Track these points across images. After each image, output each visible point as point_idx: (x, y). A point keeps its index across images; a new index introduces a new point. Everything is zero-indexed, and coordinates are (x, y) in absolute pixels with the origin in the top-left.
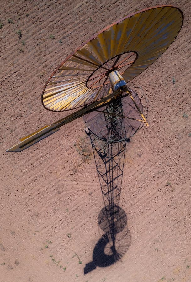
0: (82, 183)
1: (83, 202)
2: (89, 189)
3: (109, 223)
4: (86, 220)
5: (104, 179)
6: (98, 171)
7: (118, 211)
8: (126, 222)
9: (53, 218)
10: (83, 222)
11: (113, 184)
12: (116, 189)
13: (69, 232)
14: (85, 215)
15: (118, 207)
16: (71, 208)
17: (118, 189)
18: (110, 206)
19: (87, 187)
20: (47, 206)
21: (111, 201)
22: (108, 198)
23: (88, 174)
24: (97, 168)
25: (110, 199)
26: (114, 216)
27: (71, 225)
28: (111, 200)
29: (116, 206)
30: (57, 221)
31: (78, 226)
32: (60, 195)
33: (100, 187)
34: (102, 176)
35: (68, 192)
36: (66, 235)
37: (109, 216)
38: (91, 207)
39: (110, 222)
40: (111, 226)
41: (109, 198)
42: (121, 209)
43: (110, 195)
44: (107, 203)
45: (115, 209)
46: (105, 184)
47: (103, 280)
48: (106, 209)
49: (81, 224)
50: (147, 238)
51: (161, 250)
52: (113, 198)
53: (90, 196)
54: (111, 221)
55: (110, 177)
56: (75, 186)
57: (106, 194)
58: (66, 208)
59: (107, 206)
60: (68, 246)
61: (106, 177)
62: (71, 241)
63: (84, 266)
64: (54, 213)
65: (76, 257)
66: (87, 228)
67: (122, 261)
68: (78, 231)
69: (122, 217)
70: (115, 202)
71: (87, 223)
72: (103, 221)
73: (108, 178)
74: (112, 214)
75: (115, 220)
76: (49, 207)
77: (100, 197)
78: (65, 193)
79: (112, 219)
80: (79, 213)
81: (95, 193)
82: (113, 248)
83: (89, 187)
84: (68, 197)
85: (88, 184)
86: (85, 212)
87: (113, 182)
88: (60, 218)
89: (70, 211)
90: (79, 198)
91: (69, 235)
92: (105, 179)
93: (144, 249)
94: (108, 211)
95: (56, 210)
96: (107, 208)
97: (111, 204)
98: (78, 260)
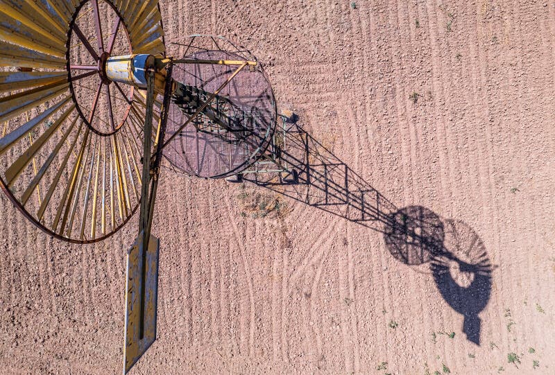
0: (317, 244)
1: (351, 265)
2: (336, 239)
3: (416, 245)
4: (386, 281)
5: (334, 204)
6: (315, 205)
7: (405, 217)
8: (432, 215)
9: (345, 333)
10: (386, 286)
11: (353, 195)
12: (365, 196)
13: (388, 322)
14: (375, 275)
15: (400, 211)
16: (349, 291)
17: (368, 191)
18: (387, 224)
19: (330, 241)
20: (317, 330)
21: (380, 217)
22: (373, 218)
23: (308, 224)
24: (308, 203)
25: (377, 216)
26: (411, 229)
27: (378, 311)
28: (378, 215)
29: (394, 215)
30: (354, 330)
31: (387, 299)
32: (314, 295)
33: (343, 219)
34: (326, 204)
35: (317, 279)
36: (388, 329)
37: (404, 236)
38: (369, 257)
39: (416, 241)
40: (424, 246)
41: (373, 216)
42: (405, 209)
43: (367, 211)
44: (380, 225)
45: (399, 219)
46: (343, 208)
47: (506, 316)
48: (389, 235)
49: (387, 292)
50: (484, 194)
51: (521, 182)
52: (378, 210)
53: (349, 246)
54: (414, 239)
55: (338, 191)
56: (315, 260)
57: (363, 217)
58: (341, 300)
59: (385, 228)
60: (411, 338)
61: (333, 198)
62: (405, 328)
63: (464, 336)
64: (338, 327)
65: (438, 336)
66: (400, 286)
67: (497, 266)
68: (396, 304)
69: (422, 216)
70: (387, 212)
71: (392, 280)
72: (407, 253)
73: (338, 195)
74: (404, 230)
75: (418, 231)
76: (322, 327)
77: (360, 230)
78: (315, 285)
79: (414, 235)
80: (365, 283)
81: (348, 235)
82: (464, 267)
83: (332, 238)
84: (327, 285)
85: (324, 236)
86: (370, 273)
87: (349, 193)
88: (354, 322)
89: (352, 296)
90: (340, 268)
91: (392, 325)
92: (335, 202)
93: (500, 211)
94: (394, 232)
95: (336, 319)
96: (388, 231)
97: (386, 221)
98: (447, 336)
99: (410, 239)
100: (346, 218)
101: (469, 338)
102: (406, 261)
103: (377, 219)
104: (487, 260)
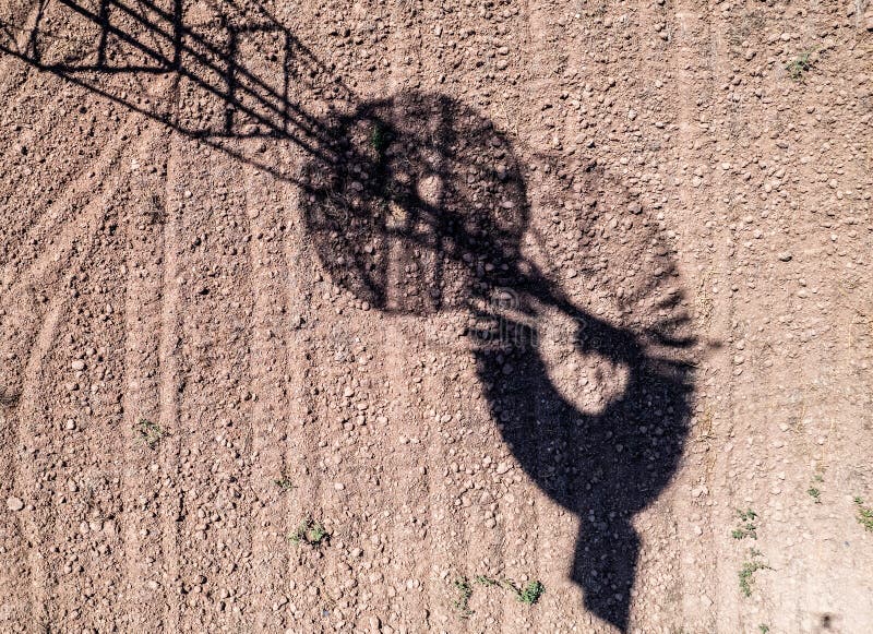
0: (54, 212)
1: (171, 297)
2: (124, 196)
3: (421, 239)
4: (296, 367)
5: (128, 69)
6: (60, 69)
7: (387, 134)
8: (487, 132)
9: (133, 552)
10: (295, 388)
11: (198, 38)
12: (246, 47)
13: (295, 523)
14: (259, 342)
15: (367, 110)
16: (157, 395)
17: (254, 28)
18: (317, 154)
19: (100, 203)
20: (32, 532)
21: (291, 128)
22: (265, 129)
23: (27, 136)
24: (36, 62)
25: (280, 123)
26: (403, 178)
27: (261, 479)
28: (285, 116)
29: (347, 121)
30: (169, 542)
31: (296, 439)
32: (28, 403)
33: (156, 127)
34: (101, 67)
35: (44, 341)
36: (294, 549)
37: (376, 205)
38: (242, 274)
39: (423, 228)
40: (449, 246)
41: (267, 122)
42: (389, 103)
43: (248, 101)
44: (291, 156)
45: (360, 137)
46: (159, 85)
47: (738, 535)
48: (321, 194)
49: (297, 409)
50: (683, 74)
51: (829, 42)
52: (284, 98)
53: (171, 229)
54: (414, 218)
55: (145, 22)
56: (39, 268)
57: (229, 124)
58: (127, 428)
59: (309, 170)
60: (377, 590)
61: (126, 47)
62: (356, 552)
63: (576, 594)
64: (109, 527)
65: (480, 594)
66: (348, 392)
67: (717, 345)
68: (331, 459)
69: (448, 136)
70: (318, 108)
71: (323, 369)
72: (384, 271)
73: (145, 38)
74: (378, 180)
75: (429, 188)
76: (51, 519)
77: (216, 171)
78: (35, 364)
79: (412, 202)
80: (222, 369)
81: (171, 184)
82: (596, 337)
83: (109, 192)
84: (77, 365)
85: (83, 184)
86: (242, 335)
87: (188, 31)
88: (168, 513)
89: (166, 416)
90: (132, 306)
91: (312, 536)
92: (133, 61)
93: (745, 142)
94: (339, 186)
95: (104, 496)
96: (317, 181)
97: (315, 145)
98: (512, 594)
99: (398, 216)
100: (165, 119)
101: (592, 603)
102: (377, 298)
103: (279, 134)
104: (684, 319)
